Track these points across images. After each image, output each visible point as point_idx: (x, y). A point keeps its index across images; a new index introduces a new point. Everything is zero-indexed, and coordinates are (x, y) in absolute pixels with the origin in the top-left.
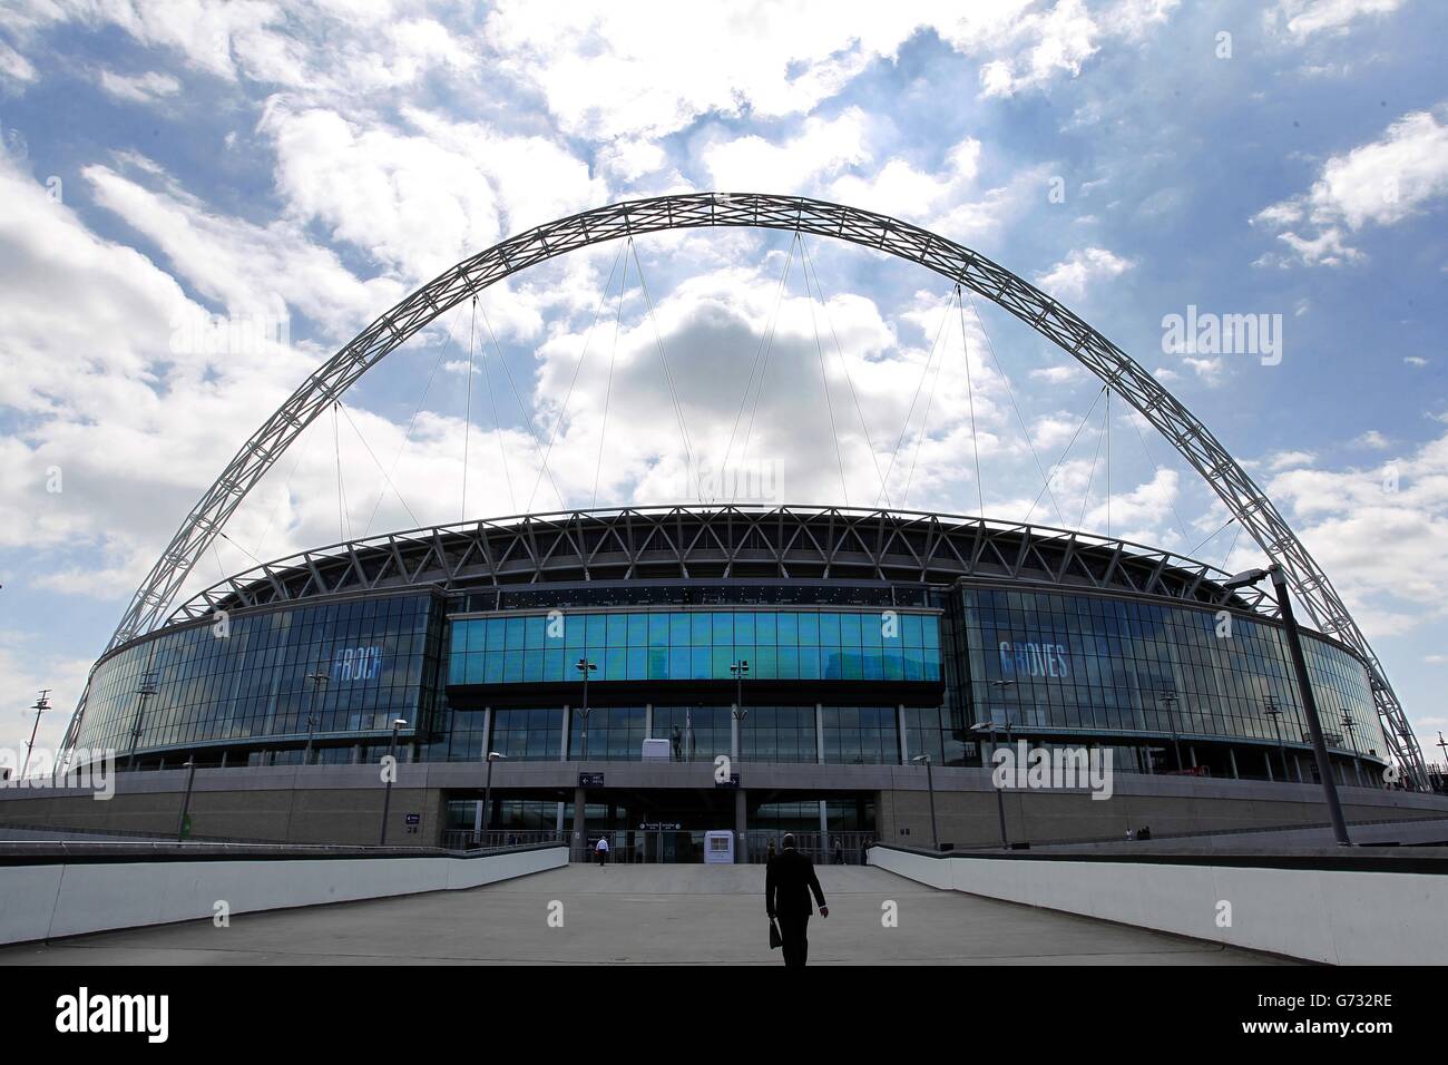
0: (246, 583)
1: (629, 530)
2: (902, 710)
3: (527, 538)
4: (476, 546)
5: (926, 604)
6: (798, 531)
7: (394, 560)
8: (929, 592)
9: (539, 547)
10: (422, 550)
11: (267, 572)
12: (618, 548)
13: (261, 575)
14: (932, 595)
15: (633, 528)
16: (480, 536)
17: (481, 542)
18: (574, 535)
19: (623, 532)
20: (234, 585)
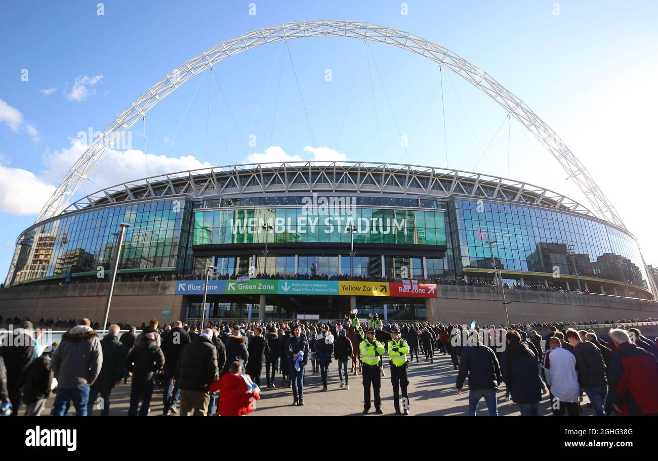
0: (96, 199)
1: (286, 174)
2: (424, 259)
3: (235, 177)
4: (210, 181)
5: (435, 207)
6: (366, 176)
7: (170, 188)
8: (437, 202)
9: (241, 181)
10: (184, 183)
11: (106, 193)
12: (280, 182)
13: (103, 195)
14: (439, 203)
15: (287, 173)
16: (212, 176)
17: (213, 179)
18: (259, 176)
19: (282, 175)
20: (89, 200)
